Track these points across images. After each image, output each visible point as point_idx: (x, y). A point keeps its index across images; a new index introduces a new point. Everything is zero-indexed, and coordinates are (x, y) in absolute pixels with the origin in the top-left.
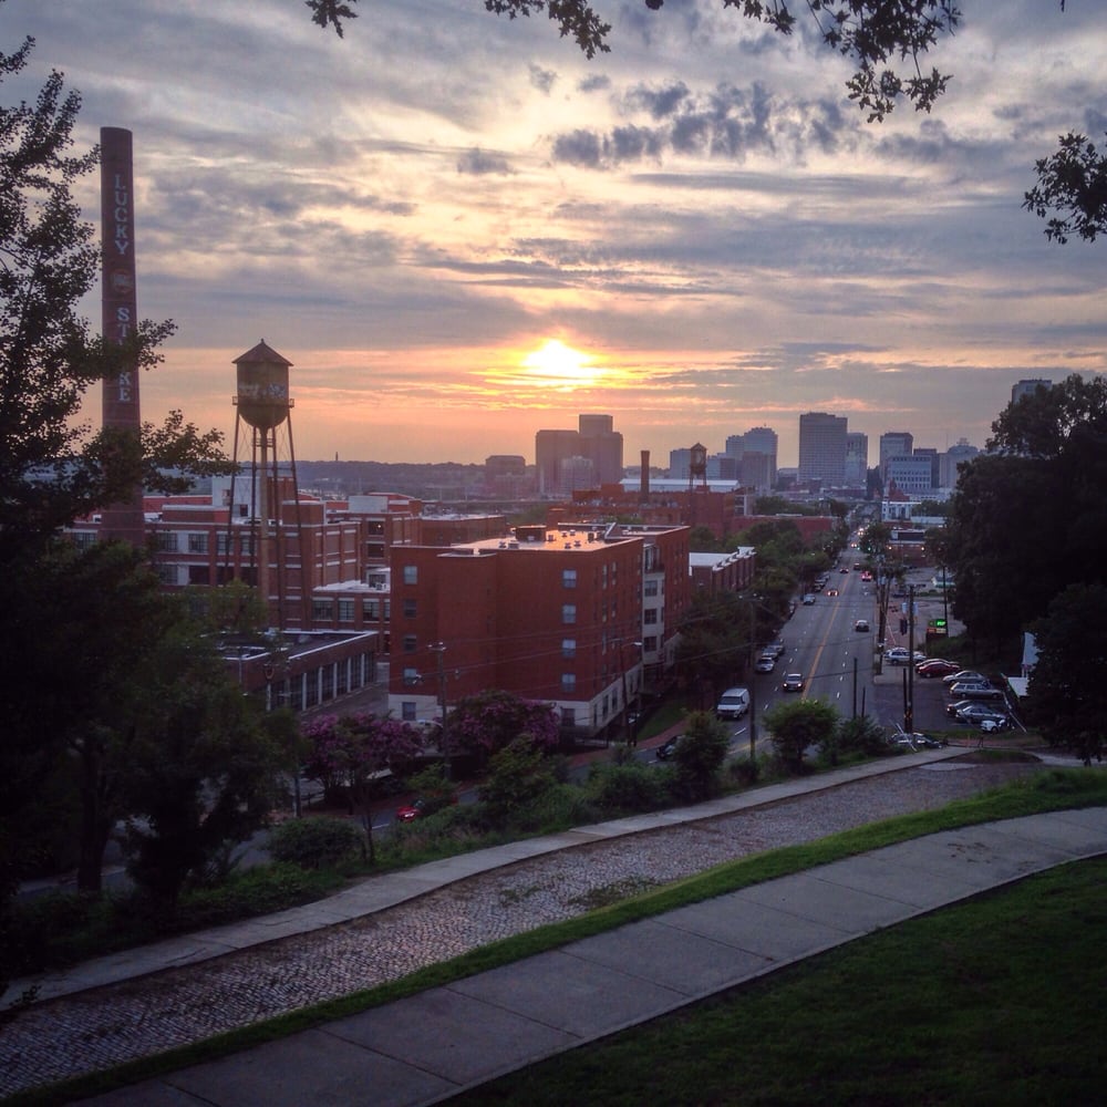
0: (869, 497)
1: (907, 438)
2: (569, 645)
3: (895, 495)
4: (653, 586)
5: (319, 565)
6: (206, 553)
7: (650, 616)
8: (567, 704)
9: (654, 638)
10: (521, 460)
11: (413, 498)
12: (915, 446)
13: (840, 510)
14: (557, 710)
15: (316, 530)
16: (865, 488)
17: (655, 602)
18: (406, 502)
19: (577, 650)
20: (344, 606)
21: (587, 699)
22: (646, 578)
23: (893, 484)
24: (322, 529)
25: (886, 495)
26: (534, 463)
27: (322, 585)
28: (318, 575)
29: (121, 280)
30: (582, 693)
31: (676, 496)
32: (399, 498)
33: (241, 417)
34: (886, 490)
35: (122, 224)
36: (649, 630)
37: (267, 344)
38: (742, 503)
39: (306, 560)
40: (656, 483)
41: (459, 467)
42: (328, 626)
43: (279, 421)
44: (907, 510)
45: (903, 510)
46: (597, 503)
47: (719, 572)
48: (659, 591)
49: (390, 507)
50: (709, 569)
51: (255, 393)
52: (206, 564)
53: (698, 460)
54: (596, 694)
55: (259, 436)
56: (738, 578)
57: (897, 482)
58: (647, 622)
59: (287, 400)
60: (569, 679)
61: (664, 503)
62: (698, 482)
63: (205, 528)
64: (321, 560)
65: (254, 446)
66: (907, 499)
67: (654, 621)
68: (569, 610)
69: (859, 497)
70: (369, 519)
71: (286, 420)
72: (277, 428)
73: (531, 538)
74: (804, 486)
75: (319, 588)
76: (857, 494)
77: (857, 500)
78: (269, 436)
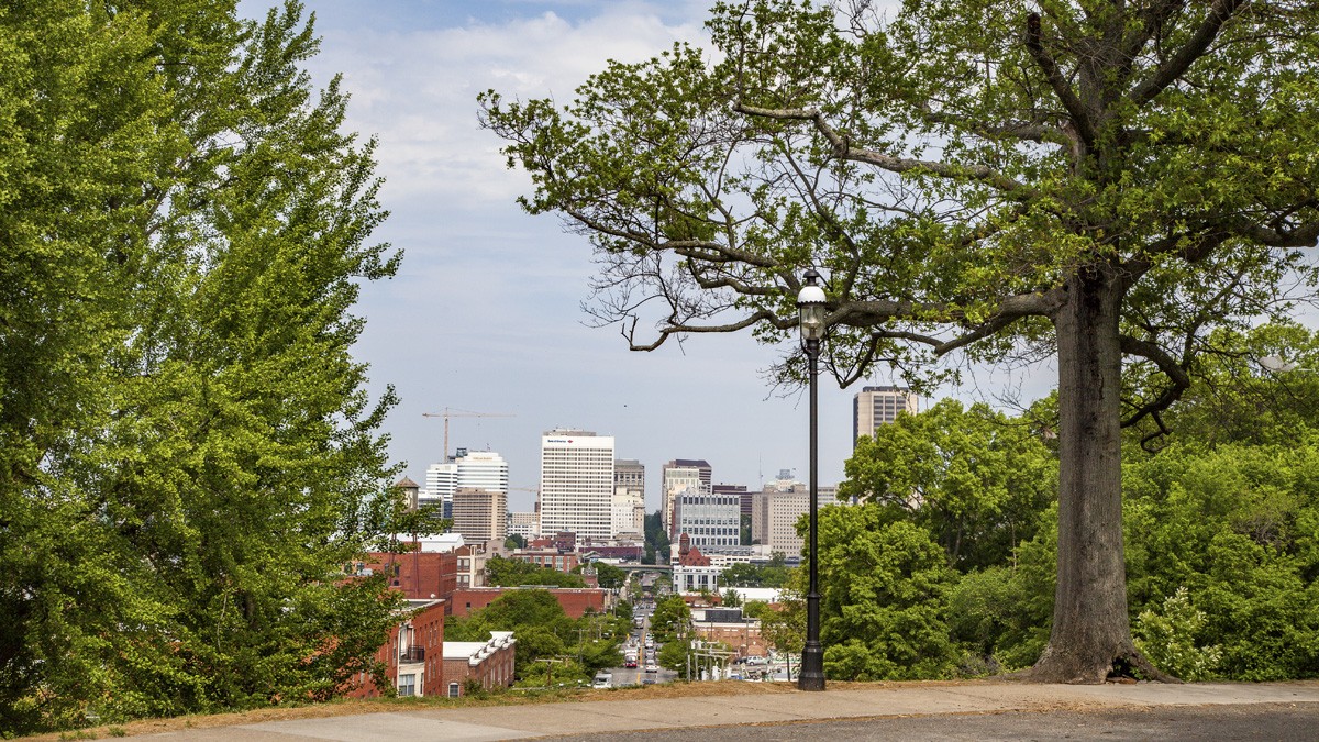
0: (649, 560)
1: (704, 469)
3: (689, 556)
4: (409, 681)
13: (609, 578)
16: (642, 545)
22: (404, 669)
23: (685, 541)
25: (675, 556)
34: (675, 549)
44: (710, 579)
45: (705, 579)
47: (476, 665)
48: (417, 689)
50: (464, 662)
56: (496, 675)
57: (691, 536)
66: (707, 562)
69: (633, 558)
76: (629, 553)
77: (630, 564)
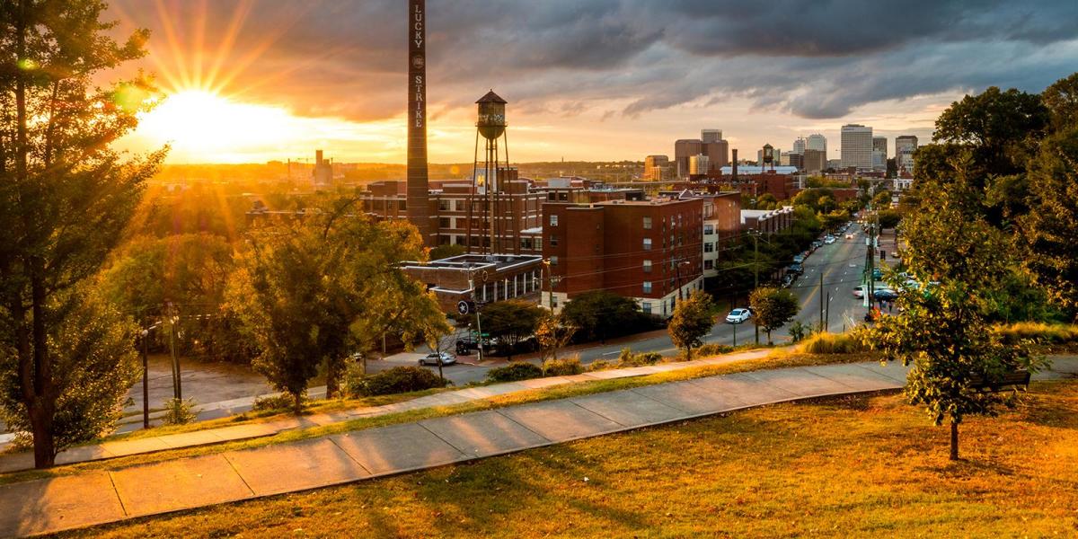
0: (887, 177)
1: (914, 139)
2: (647, 263)
4: (710, 228)
5: (524, 218)
6: (464, 211)
7: (709, 248)
8: (646, 300)
9: (711, 261)
10: (666, 158)
11: (585, 179)
12: (919, 144)
14: (641, 304)
15: (522, 197)
16: (885, 171)
17: (712, 239)
18: (581, 181)
19: (653, 266)
20: (537, 241)
21: (659, 297)
22: (706, 223)
24: (526, 197)
25: (899, 175)
26: (674, 159)
27: (526, 229)
28: (524, 223)
29: (418, 62)
30: (657, 293)
31: (755, 177)
32: (578, 179)
33: (480, 134)
34: (899, 172)
35: (419, 31)
36: (706, 256)
37: (494, 92)
38: (798, 181)
39: (517, 216)
40: (741, 170)
41: (631, 163)
42: (528, 252)
43: (499, 135)
46: (705, 182)
47: (763, 221)
48: (714, 232)
49: (572, 184)
50: (756, 219)
51: (486, 119)
52: (464, 217)
53: (768, 154)
54: (667, 294)
55: (489, 143)
56: (779, 225)
58: (706, 250)
59: (504, 123)
60: (647, 285)
61: (747, 182)
62: (768, 168)
63: (465, 197)
64: (525, 215)
65: (487, 149)
67: (711, 250)
68: (648, 242)
70: (559, 192)
71: (503, 134)
72: (498, 139)
73: (634, 199)
74: (844, 171)
75: (524, 231)
76: (879, 175)
78: (494, 143)
